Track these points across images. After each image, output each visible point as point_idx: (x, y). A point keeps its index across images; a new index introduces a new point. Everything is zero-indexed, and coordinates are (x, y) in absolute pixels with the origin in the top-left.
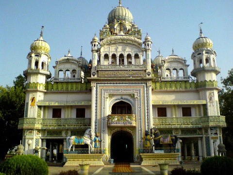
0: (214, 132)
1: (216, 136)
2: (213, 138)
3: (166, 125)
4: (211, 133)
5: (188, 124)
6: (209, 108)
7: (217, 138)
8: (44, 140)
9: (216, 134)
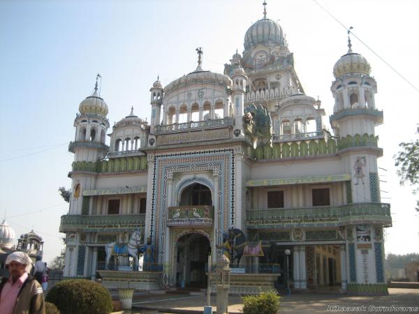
0: (362, 234)
1: (367, 242)
2: (360, 246)
3: (273, 222)
4: (358, 237)
5: (314, 221)
6: (354, 187)
7: (370, 246)
8: (95, 249)
9: (368, 238)
